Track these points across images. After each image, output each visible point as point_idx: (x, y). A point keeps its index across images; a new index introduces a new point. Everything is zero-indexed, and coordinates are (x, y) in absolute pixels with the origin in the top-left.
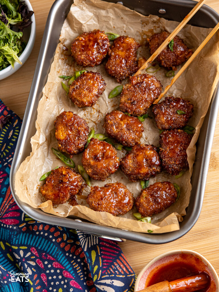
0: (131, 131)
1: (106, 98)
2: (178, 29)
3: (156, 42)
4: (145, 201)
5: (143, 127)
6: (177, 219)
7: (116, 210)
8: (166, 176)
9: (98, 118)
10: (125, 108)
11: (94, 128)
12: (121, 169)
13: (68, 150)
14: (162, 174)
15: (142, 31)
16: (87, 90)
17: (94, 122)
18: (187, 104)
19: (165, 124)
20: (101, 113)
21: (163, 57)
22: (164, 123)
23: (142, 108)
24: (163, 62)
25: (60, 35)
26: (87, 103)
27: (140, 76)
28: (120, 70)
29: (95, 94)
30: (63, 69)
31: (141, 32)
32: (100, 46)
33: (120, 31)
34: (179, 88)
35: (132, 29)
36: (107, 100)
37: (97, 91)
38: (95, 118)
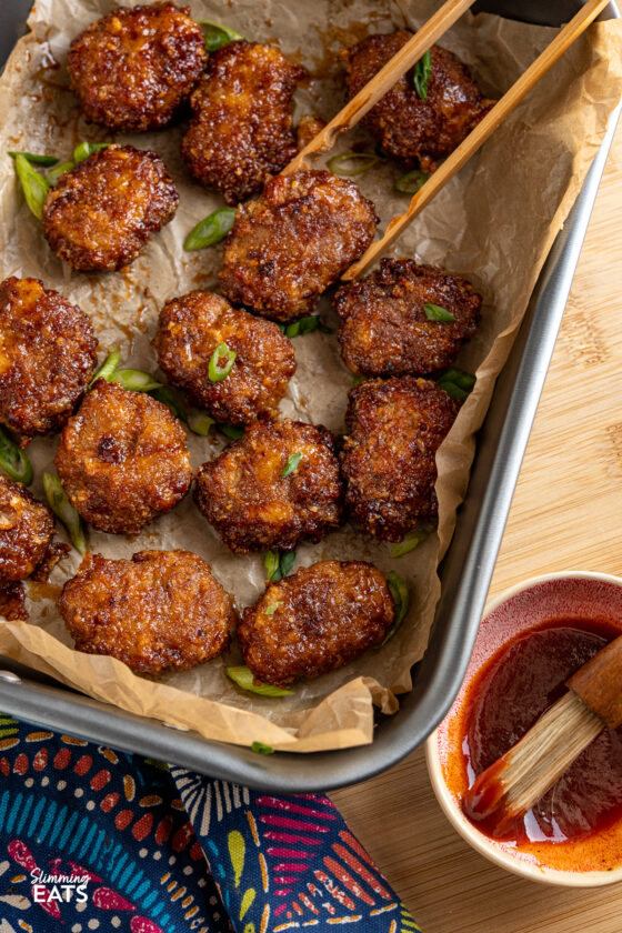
0: (247, 369)
1: (174, 246)
2: (447, 11)
3: (371, 62)
4: (270, 626)
5: (293, 360)
6: (369, 701)
7: (160, 649)
8: (359, 544)
9: (139, 316)
10: (237, 285)
11: (119, 349)
12: (197, 502)
13: (11, 416)
14: (343, 536)
15: (330, 25)
16: (105, 209)
17: (125, 329)
18: (458, 291)
19: (372, 355)
20: (152, 297)
21: (389, 117)
22: (369, 352)
23: (295, 290)
24: (389, 136)
25: (30, 9)
26: (100, 254)
27: (302, 175)
28: (234, 161)
29: (134, 226)
30: (34, 131)
31: (324, 29)
32: (170, 58)
33: (250, 21)
34: (438, 237)
35: (294, 18)
36: (180, 255)
37: (139, 215)
38: (129, 314)
